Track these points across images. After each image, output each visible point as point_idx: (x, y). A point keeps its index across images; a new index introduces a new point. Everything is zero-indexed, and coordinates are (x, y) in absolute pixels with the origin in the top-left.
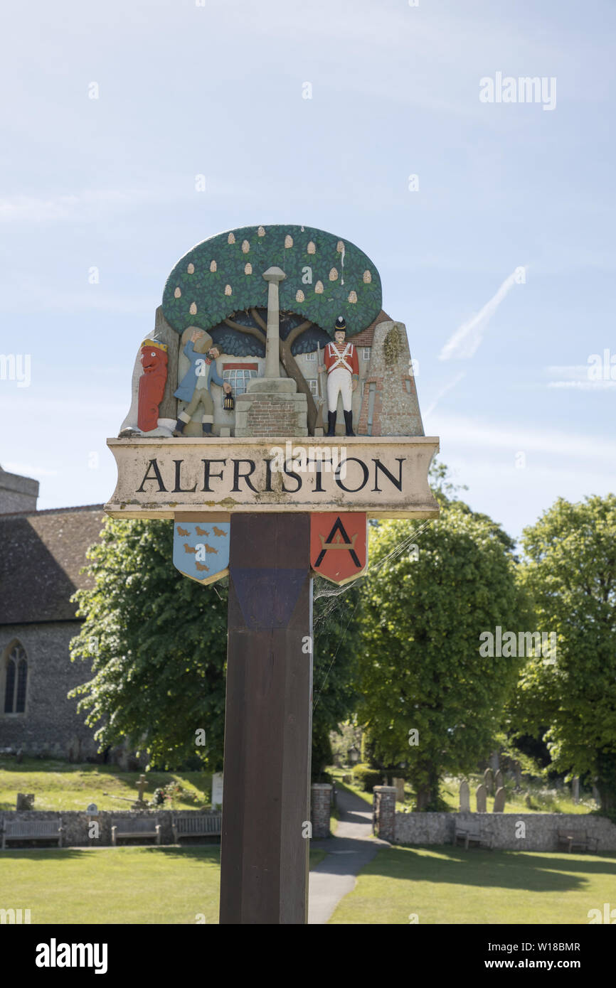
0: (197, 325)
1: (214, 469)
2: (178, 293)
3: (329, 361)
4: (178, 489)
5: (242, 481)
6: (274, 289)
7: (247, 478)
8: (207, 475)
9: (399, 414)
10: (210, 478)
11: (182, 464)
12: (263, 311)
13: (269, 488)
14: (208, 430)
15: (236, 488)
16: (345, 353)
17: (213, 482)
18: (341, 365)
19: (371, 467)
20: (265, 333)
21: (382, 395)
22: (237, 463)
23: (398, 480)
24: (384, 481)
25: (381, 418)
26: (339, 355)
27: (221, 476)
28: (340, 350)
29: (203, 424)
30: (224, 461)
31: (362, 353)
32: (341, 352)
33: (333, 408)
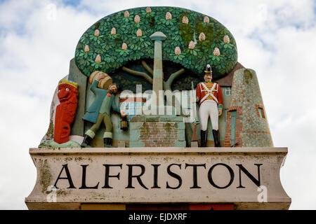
0: (99, 69)
1: (113, 171)
2: (87, 48)
3: (200, 95)
4: (84, 186)
5: (134, 180)
6: (158, 46)
7: (138, 178)
8: (107, 176)
9: (255, 132)
10: (109, 178)
11: (87, 167)
12: (150, 62)
13: (156, 186)
14: (109, 142)
15: (130, 186)
16: (213, 89)
17: (112, 181)
18: (210, 97)
19: (236, 170)
20: (151, 76)
21: (242, 119)
22: (130, 167)
23: (258, 179)
24: (246, 180)
25: (241, 134)
26: (209, 91)
27: (118, 176)
28: (209, 87)
29: (105, 139)
30: (121, 165)
31: (225, 90)
32: (210, 88)
33: (204, 128)
